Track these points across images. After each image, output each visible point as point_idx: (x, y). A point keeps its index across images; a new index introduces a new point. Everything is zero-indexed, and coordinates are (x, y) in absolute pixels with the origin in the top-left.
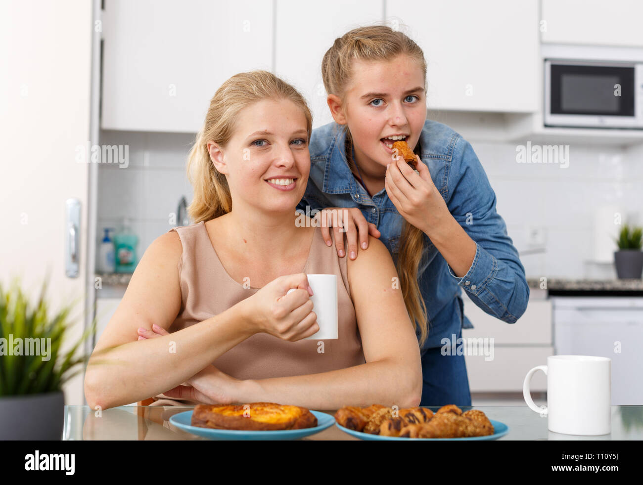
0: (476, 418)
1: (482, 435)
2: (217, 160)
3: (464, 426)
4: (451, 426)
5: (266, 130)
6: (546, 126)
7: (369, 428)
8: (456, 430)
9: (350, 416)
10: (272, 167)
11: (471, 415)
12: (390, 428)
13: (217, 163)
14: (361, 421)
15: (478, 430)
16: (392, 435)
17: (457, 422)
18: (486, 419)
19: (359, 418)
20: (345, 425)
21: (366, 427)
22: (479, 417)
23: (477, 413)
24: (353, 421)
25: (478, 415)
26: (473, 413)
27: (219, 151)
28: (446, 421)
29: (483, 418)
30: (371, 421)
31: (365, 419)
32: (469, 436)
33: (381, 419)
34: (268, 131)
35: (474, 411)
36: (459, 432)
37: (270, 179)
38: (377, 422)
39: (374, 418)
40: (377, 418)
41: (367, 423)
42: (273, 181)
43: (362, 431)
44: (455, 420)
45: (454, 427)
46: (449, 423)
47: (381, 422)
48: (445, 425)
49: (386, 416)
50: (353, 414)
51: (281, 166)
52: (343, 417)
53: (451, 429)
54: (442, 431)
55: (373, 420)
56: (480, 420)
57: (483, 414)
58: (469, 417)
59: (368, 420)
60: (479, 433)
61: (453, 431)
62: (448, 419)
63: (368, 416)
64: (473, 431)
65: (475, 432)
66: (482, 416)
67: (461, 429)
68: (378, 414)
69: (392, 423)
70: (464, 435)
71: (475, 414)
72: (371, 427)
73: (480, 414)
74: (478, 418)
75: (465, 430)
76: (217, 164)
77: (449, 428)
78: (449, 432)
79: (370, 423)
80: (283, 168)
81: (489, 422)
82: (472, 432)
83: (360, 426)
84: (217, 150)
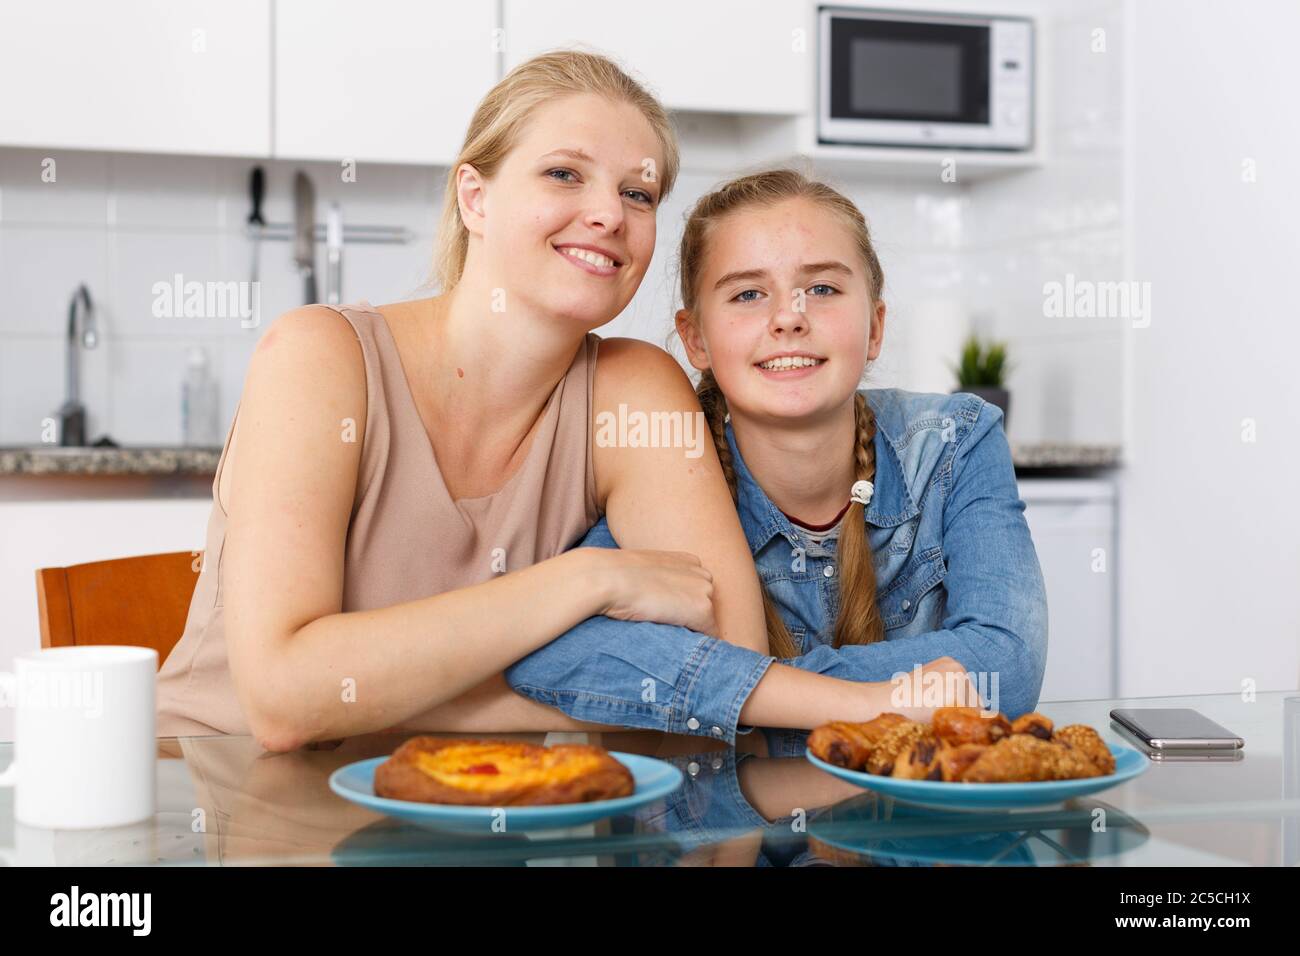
0: (1080, 739)
1: (1088, 776)
2: (470, 207)
3: (1051, 759)
4: (1026, 759)
5: (581, 150)
6: (822, 142)
7: (875, 761)
8: (1036, 769)
9: (835, 740)
10: (576, 224)
11: (1069, 736)
12: (911, 762)
13: (467, 210)
14: (859, 749)
15: (1080, 767)
16: (914, 777)
17: (1037, 751)
18: (1100, 741)
19: (853, 741)
20: (826, 757)
21: (870, 760)
22: (1087, 738)
23: (1083, 731)
24: (842, 748)
25: (1083, 735)
26: (1075, 731)
27: (478, 189)
28: (1015, 750)
29: (1094, 740)
30: (880, 748)
31: (866, 744)
32: (1062, 778)
33: (899, 744)
34: (583, 152)
35: (1077, 728)
36: (1042, 772)
37: (568, 246)
38: (892, 751)
39: (886, 742)
40: (892, 742)
41: (870, 753)
42: (573, 252)
43: (862, 769)
44: (1034, 748)
45: (1032, 760)
46: (1022, 755)
47: (899, 749)
48: (1014, 757)
49: (910, 737)
50: (840, 735)
51: (596, 224)
52: (821, 744)
53: (1026, 766)
54: (1007, 769)
55: (883, 746)
56: (1088, 744)
57: (1093, 733)
58: (1066, 739)
59: (875, 746)
60: (1082, 771)
61: (1029, 770)
62: (1019, 748)
63: (873, 740)
64: (1069, 769)
65: (1074, 770)
66: (1092, 736)
67: (1045, 764)
68: (895, 733)
69: (917, 750)
70: (1051, 776)
71: (1077, 733)
72: (880, 761)
73: (1088, 733)
74: (1084, 740)
75: (1054, 768)
76: (467, 214)
77: (1021, 763)
78: (1023, 771)
79: (878, 752)
80: (598, 229)
81: (1106, 749)
82: (1067, 771)
83: (856, 759)
84: (473, 186)
